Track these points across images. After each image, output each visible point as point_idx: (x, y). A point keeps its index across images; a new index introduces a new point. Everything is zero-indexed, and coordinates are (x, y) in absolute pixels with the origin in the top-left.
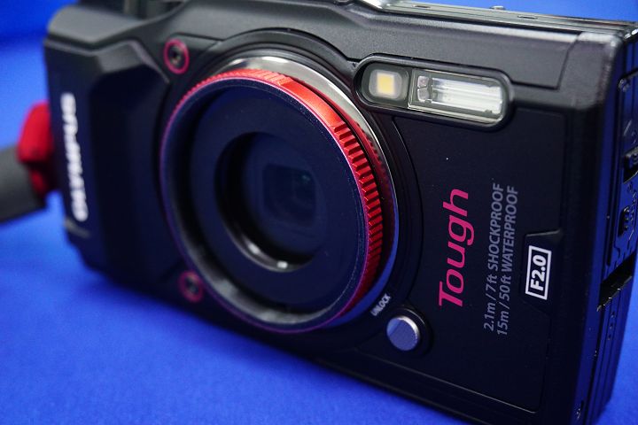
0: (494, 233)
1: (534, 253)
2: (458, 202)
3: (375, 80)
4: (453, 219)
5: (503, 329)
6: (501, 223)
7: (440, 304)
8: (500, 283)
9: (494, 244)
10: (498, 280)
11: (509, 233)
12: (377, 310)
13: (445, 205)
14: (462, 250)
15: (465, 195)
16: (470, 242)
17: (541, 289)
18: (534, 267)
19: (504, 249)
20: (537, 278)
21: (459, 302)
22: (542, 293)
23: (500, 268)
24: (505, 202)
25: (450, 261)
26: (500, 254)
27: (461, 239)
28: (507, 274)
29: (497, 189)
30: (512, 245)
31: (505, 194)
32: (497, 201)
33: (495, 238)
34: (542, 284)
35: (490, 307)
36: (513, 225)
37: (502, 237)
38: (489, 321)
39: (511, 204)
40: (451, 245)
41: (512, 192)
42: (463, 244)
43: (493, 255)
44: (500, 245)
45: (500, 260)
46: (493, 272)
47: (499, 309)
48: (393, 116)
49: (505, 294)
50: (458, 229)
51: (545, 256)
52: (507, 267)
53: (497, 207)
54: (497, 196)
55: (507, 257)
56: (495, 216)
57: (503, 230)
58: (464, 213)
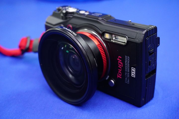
0: (126, 65)
1: (133, 69)
2: (120, 59)
3: (105, 35)
4: (119, 62)
5: (128, 83)
6: (127, 63)
7: (118, 78)
8: (127, 74)
9: (126, 67)
10: (127, 73)
11: (128, 65)
12: (107, 79)
13: (118, 59)
14: (121, 68)
15: (121, 57)
16: (122, 66)
17: (134, 75)
18: (133, 71)
19: (128, 68)
20: (133, 73)
21: (121, 78)
22: (134, 76)
23: (127, 71)
24: (127, 59)
25: (119, 70)
26: (127, 69)
27: (121, 65)
28: (129, 72)
29: (126, 57)
30: (129, 67)
31: (127, 57)
32: (126, 59)
33: (126, 66)
34: (134, 74)
35: (126, 79)
36: (129, 63)
37: (127, 66)
38: (126, 81)
39: (128, 59)
40: (119, 67)
41: (128, 57)
42: (121, 66)
43: (126, 69)
44: (127, 67)
45: (127, 70)
46: (126, 72)
47: (127, 79)
48: (108, 42)
49: (128, 76)
50: (120, 64)
51: (134, 69)
52: (128, 71)
53: (126, 60)
54: (126, 58)
55: (128, 69)
56: (126, 61)
57: (127, 64)
58: (121, 61)
